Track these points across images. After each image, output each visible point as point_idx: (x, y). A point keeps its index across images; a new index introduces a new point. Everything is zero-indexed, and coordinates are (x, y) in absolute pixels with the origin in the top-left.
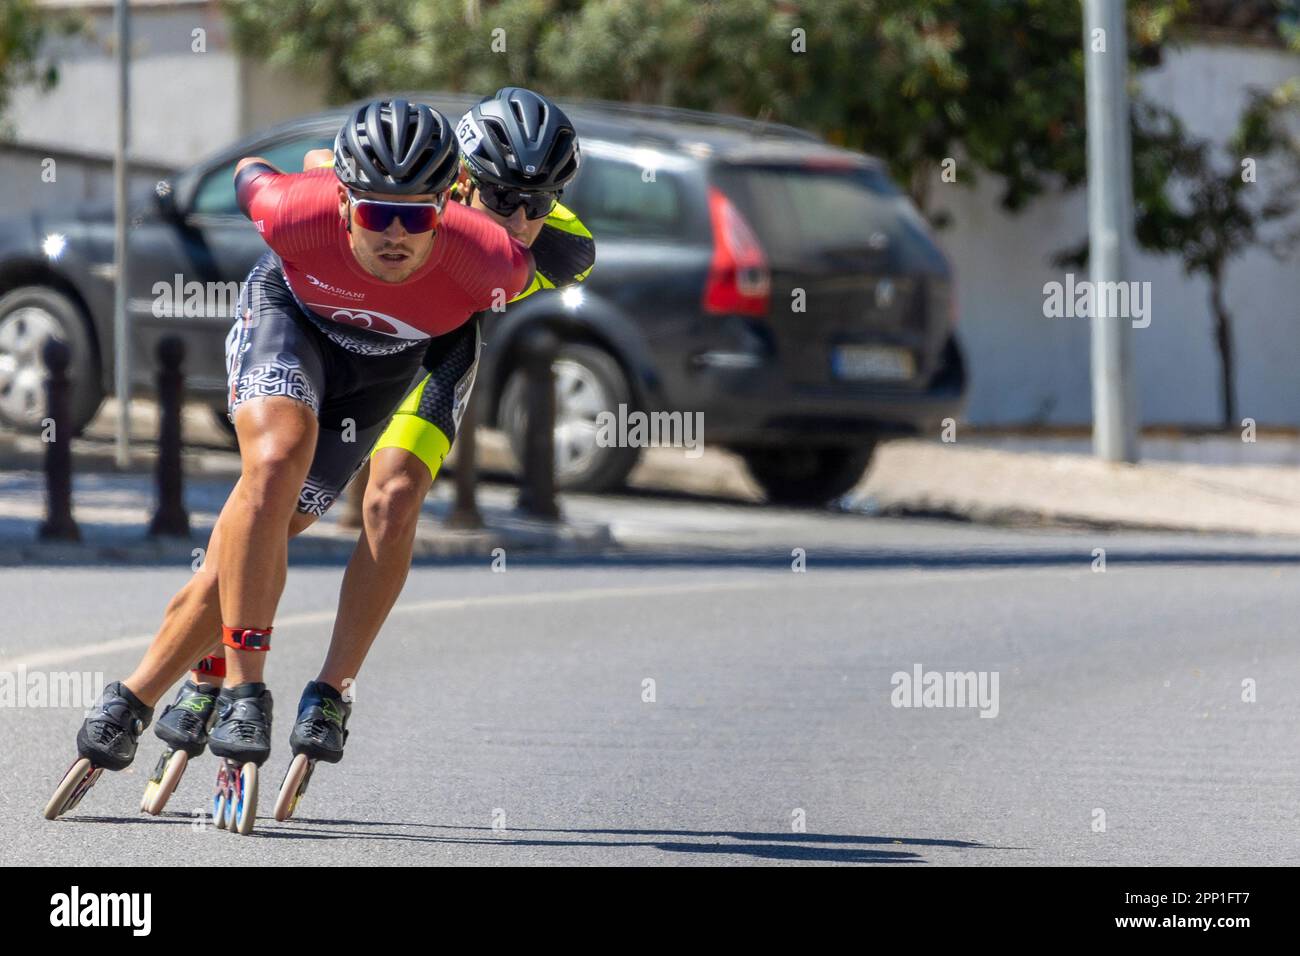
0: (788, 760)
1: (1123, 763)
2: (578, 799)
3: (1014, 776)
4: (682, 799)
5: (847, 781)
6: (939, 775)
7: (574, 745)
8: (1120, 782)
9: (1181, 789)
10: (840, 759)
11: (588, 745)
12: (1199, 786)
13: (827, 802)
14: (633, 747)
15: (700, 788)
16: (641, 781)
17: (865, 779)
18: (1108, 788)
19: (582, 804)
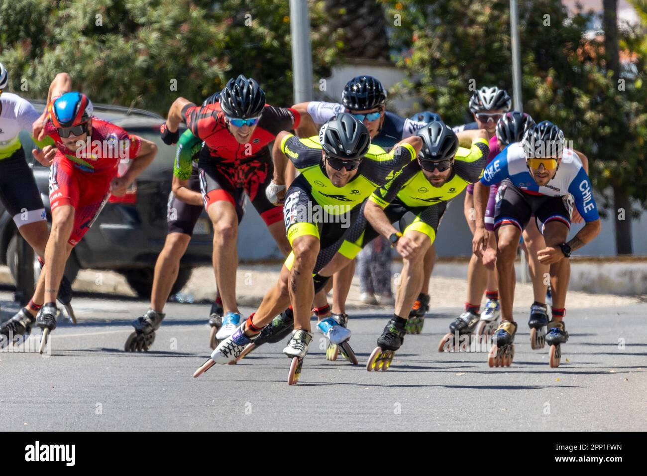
0: (151, 408)
1: (318, 407)
2: (47, 425)
3: (263, 413)
4: (99, 425)
5: (180, 417)
6: (226, 413)
7: (44, 403)
8: (317, 415)
9: (347, 417)
10: (177, 407)
11: (52, 403)
12: (357, 416)
13: (170, 425)
14: (74, 403)
15: (107, 421)
16: (78, 418)
17: (189, 415)
18: (311, 418)
19: (49, 427)
